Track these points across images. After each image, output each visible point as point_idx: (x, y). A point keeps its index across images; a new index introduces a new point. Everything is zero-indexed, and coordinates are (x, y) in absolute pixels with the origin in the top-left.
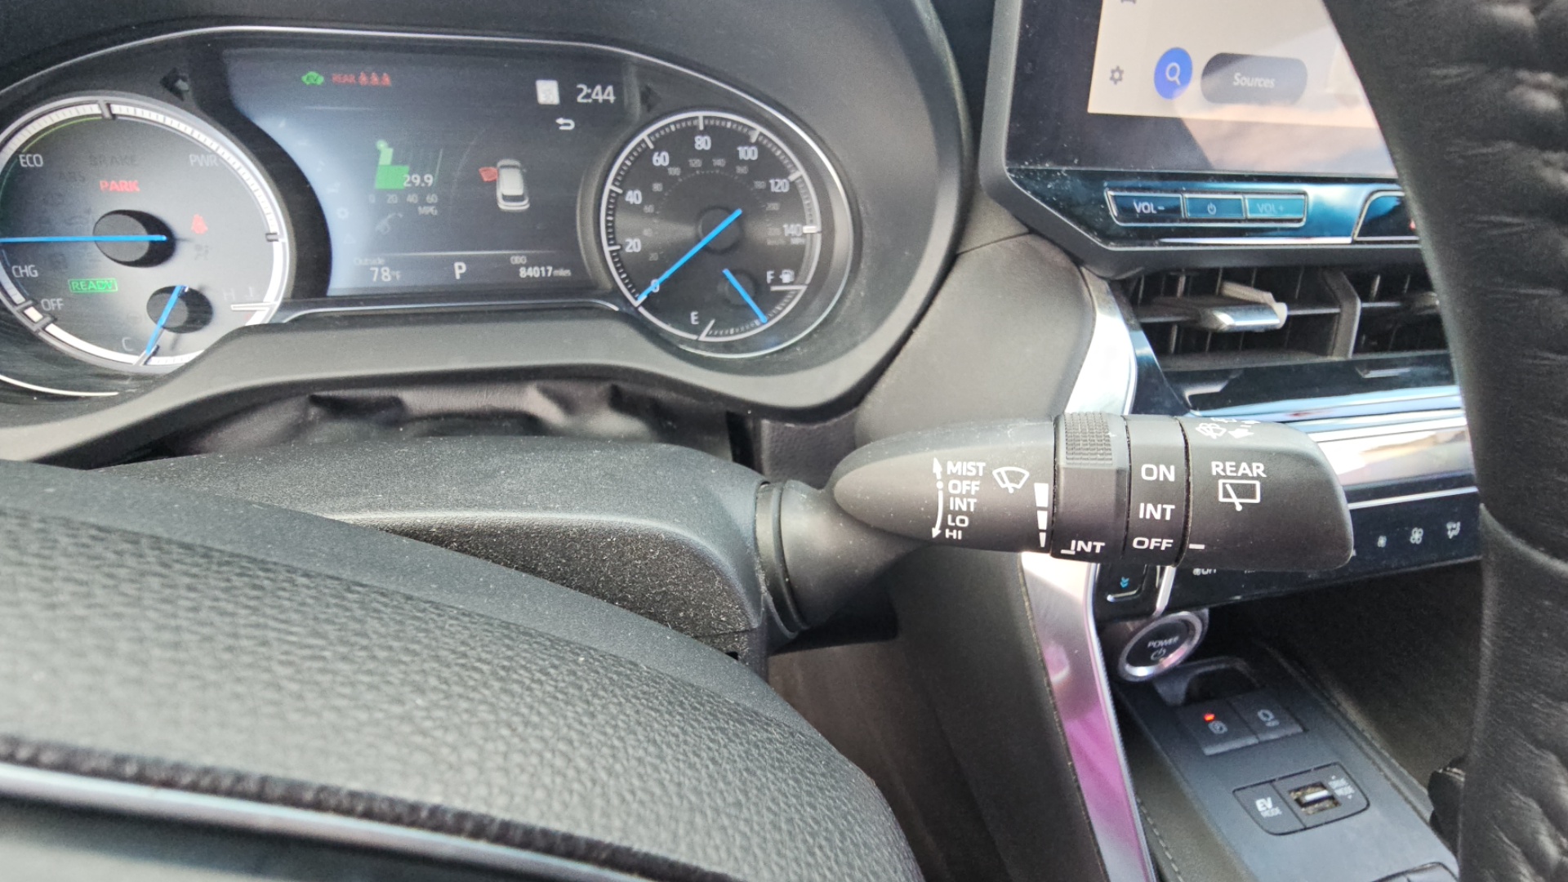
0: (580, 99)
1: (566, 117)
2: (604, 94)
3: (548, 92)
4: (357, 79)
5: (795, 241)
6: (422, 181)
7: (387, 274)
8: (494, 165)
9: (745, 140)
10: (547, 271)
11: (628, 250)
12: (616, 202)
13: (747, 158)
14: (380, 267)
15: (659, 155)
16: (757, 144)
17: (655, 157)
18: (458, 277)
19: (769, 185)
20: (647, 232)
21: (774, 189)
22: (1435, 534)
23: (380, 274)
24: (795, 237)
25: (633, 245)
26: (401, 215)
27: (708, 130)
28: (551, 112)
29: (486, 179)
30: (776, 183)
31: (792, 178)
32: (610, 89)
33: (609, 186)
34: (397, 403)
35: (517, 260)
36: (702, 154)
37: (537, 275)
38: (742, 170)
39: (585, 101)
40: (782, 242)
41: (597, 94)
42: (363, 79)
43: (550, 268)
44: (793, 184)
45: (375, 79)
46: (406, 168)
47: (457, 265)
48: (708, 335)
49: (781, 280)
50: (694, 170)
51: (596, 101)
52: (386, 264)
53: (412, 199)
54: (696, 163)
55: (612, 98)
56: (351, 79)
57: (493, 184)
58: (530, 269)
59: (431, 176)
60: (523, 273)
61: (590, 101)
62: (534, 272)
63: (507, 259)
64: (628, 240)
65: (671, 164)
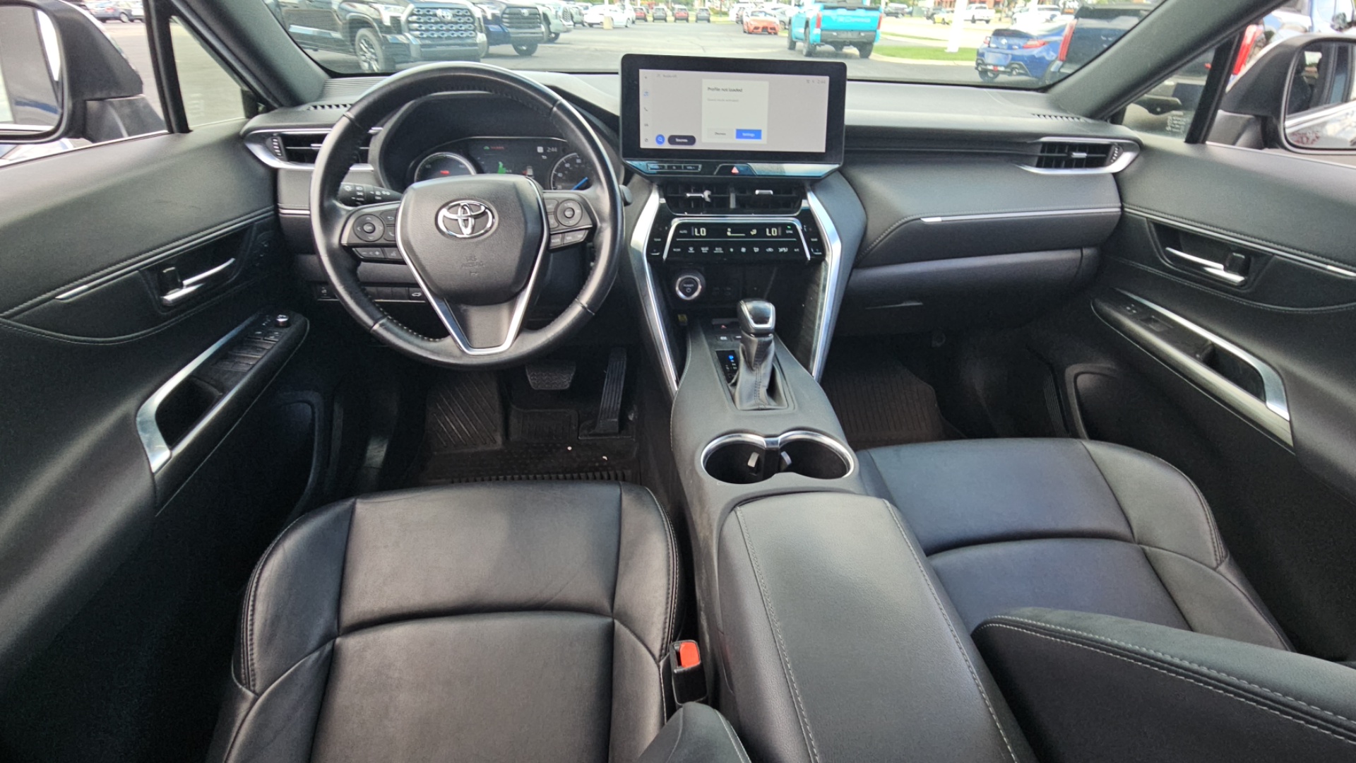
0: (548, 151)
1: (544, 156)
2: (554, 150)
3: (540, 150)
6: (509, 171)
8: (526, 168)
12: (556, 176)
17: (566, 165)
20: (563, 184)
22: (750, 250)
25: (560, 188)
27: (580, 158)
28: (542, 154)
33: (554, 172)
36: (579, 164)
38: (589, 168)
45: (500, 148)
46: (505, 168)
51: (552, 151)
54: (577, 166)
55: (556, 151)
61: (550, 151)
65: (570, 167)
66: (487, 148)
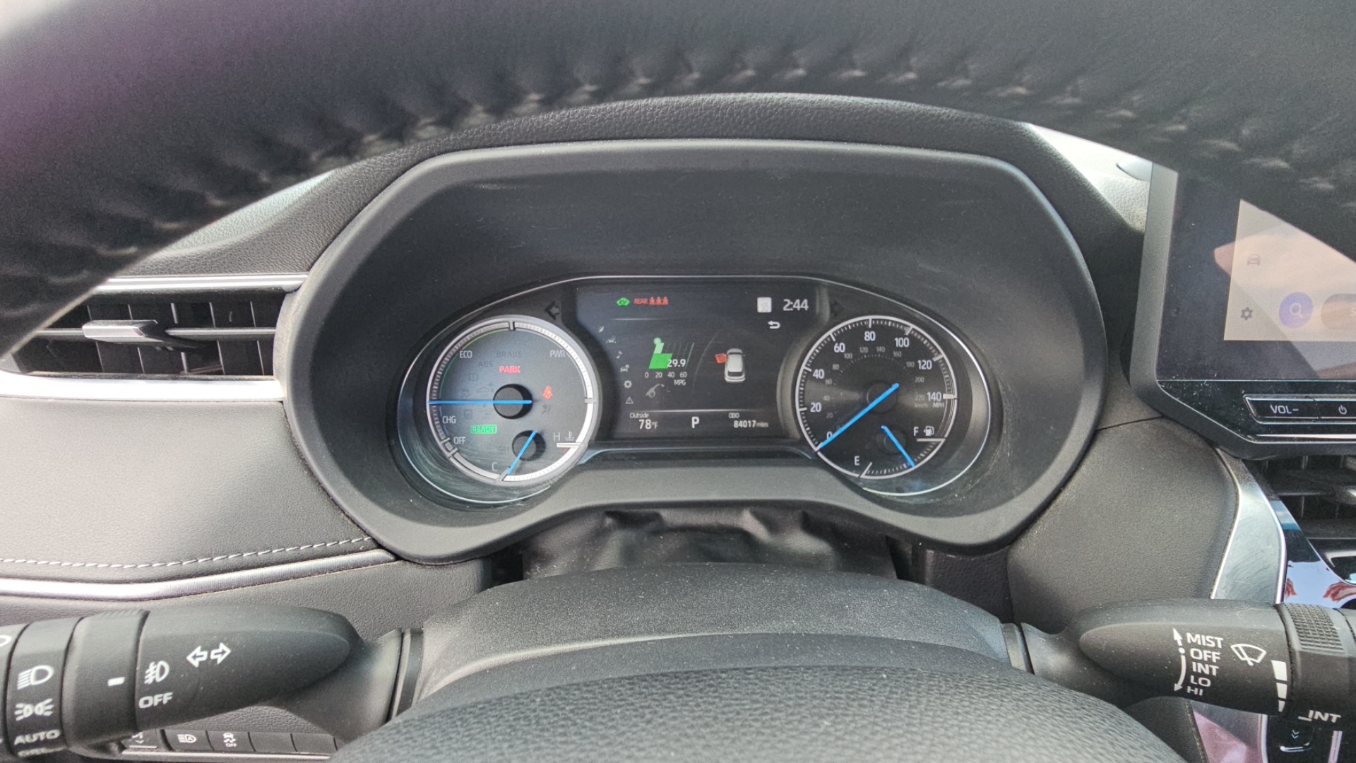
0: (785, 309)
1: (774, 320)
2: (802, 305)
3: (764, 305)
4: (648, 301)
5: (936, 405)
6: (679, 363)
7: (649, 424)
8: (725, 353)
9: (901, 334)
10: (752, 423)
11: (812, 410)
12: (808, 375)
13: (901, 346)
14: (645, 419)
15: (839, 345)
16: (910, 336)
17: (836, 346)
18: (693, 427)
19: (917, 365)
20: (826, 398)
21: (922, 367)
23: (645, 424)
24: (936, 401)
25: (816, 407)
26: (663, 386)
27: (874, 328)
28: (767, 317)
29: (719, 362)
30: (922, 363)
31: (935, 359)
32: (805, 301)
33: (803, 367)
34: (658, 516)
35: (733, 415)
36: (869, 344)
37: (745, 426)
38: (897, 354)
39: (789, 310)
40: (926, 405)
41: (797, 305)
42: (652, 301)
43: (754, 421)
44: (935, 364)
45: (659, 300)
46: (671, 355)
47: (693, 418)
48: (867, 474)
49: (925, 434)
50: (863, 354)
51: (796, 309)
52: (649, 418)
53: (671, 375)
54: (865, 350)
55: (806, 307)
56: (644, 301)
57: (723, 366)
58: (741, 422)
59: (684, 360)
60: (736, 425)
61: (792, 309)
62: (743, 424)
63: (726, 415)
64: (812, 403)
65: (847, 351)
66: (624, 302)
